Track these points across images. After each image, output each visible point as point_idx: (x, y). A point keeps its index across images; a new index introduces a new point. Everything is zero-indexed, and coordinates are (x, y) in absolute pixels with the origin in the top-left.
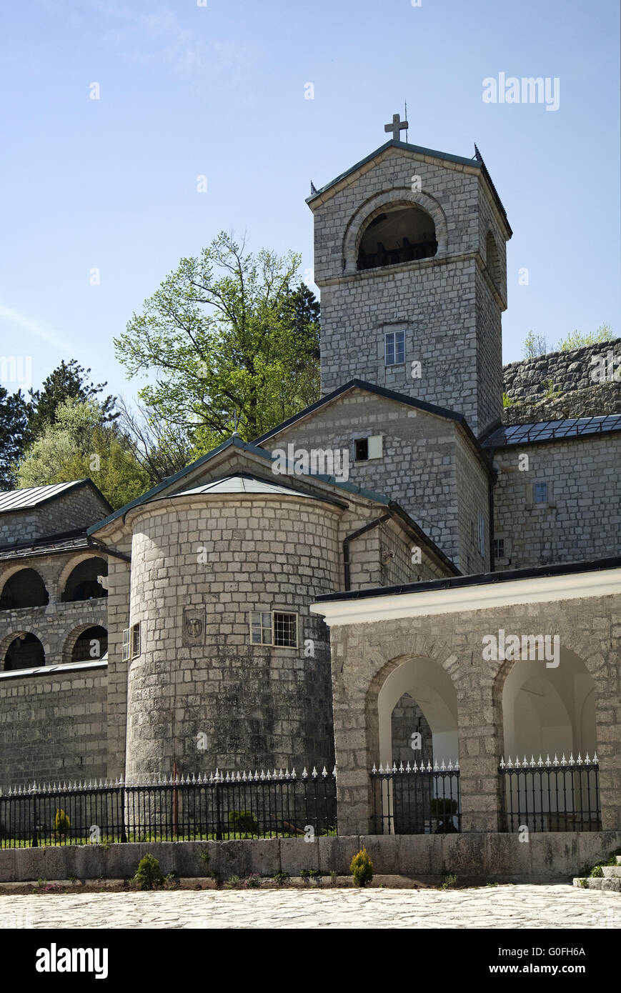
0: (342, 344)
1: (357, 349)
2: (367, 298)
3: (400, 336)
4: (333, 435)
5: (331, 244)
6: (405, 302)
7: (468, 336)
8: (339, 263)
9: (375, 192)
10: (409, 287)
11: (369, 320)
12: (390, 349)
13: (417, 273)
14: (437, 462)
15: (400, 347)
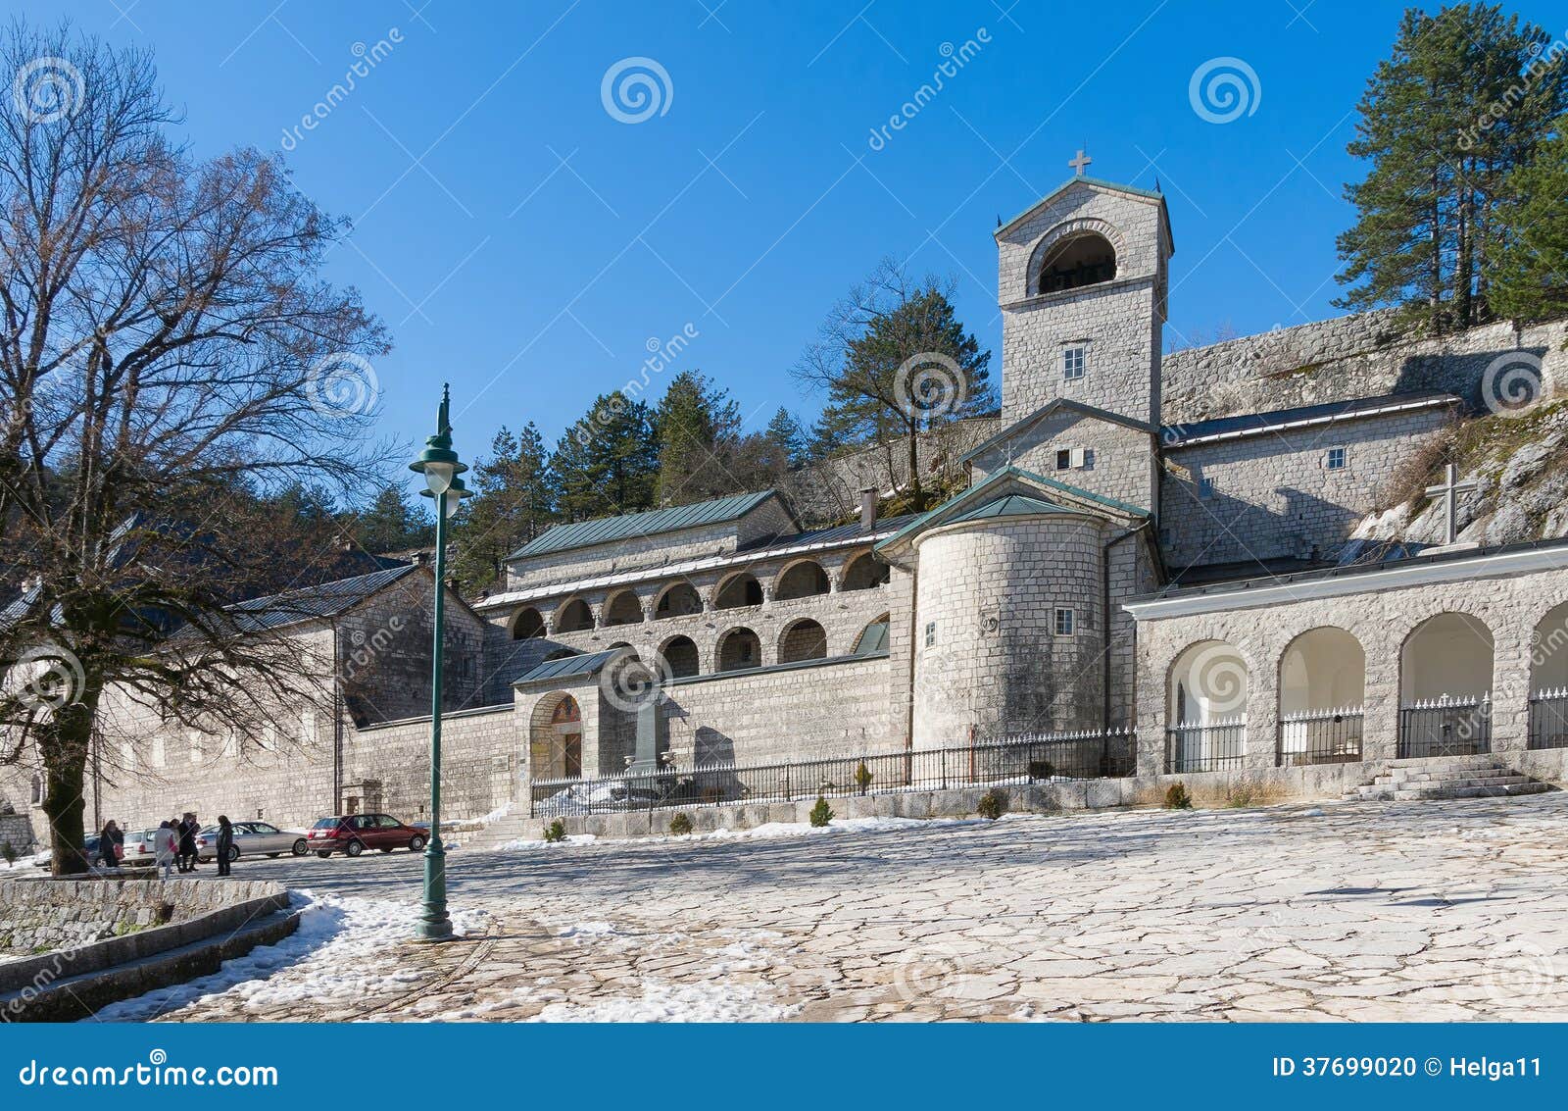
0: (1024, 361)
1: (1038, 365)
2: (1048, 319)
3: (1079, 352)
4: (1037, 448)
6: (1085, 322)
7: (1143, 351)
10: (1088, 308)
11: (1049, 338)
12: (1068, 364)
14: (1132, 467)
15: (1079, 363)
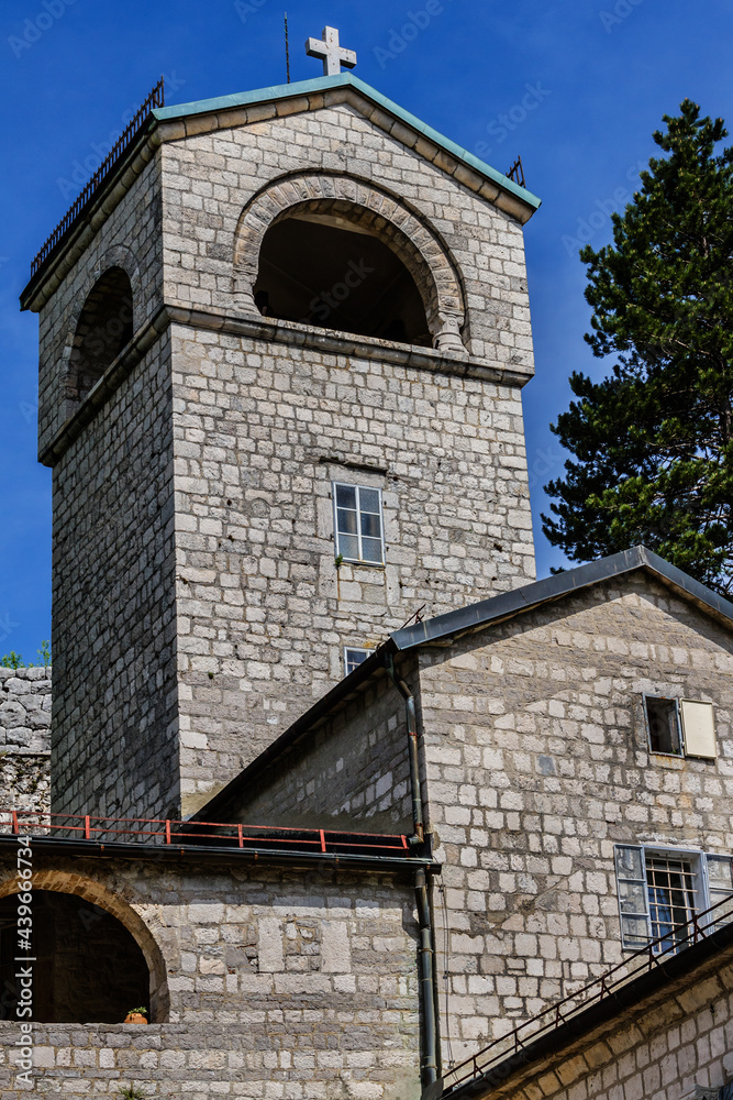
0: (231, 472)
1: (268, 497)
2: (287, 387)
4: (592, 672)
5: (208, 234)
6: (377, 428)
7: (517, 547)
8: (224, 283)
9: (306, 165)
10: (383, 397)
11: (294, 437)
12: (344, 523)
13: (399, 372)
15: (371, 525)
